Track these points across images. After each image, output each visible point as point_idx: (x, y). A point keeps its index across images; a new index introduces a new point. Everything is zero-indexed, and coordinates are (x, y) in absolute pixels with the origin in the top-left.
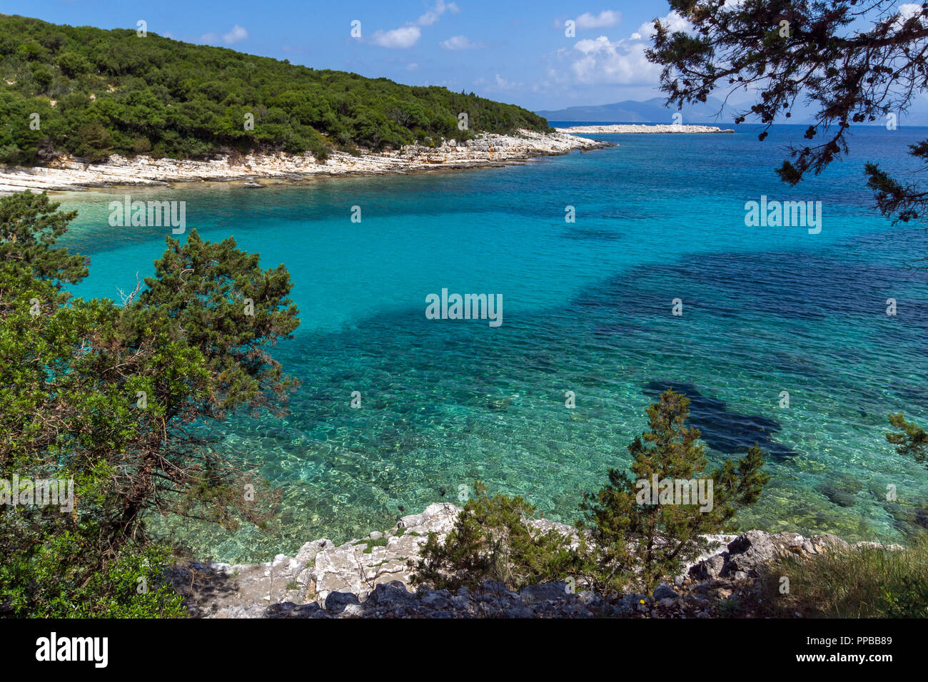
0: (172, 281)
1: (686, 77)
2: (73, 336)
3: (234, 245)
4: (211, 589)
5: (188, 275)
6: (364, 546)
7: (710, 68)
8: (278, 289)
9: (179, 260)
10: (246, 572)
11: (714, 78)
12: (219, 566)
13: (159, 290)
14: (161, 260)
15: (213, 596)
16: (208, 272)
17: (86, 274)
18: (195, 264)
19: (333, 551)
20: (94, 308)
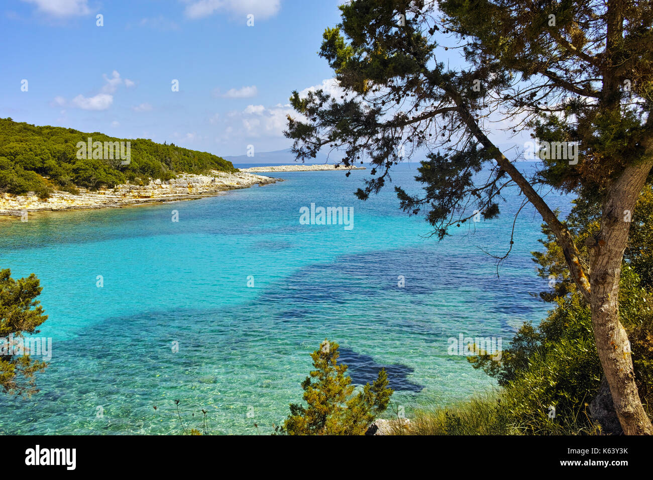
1: (307, 145)
7: (318, 139)
8: (30, 292)
11: (320, 145)
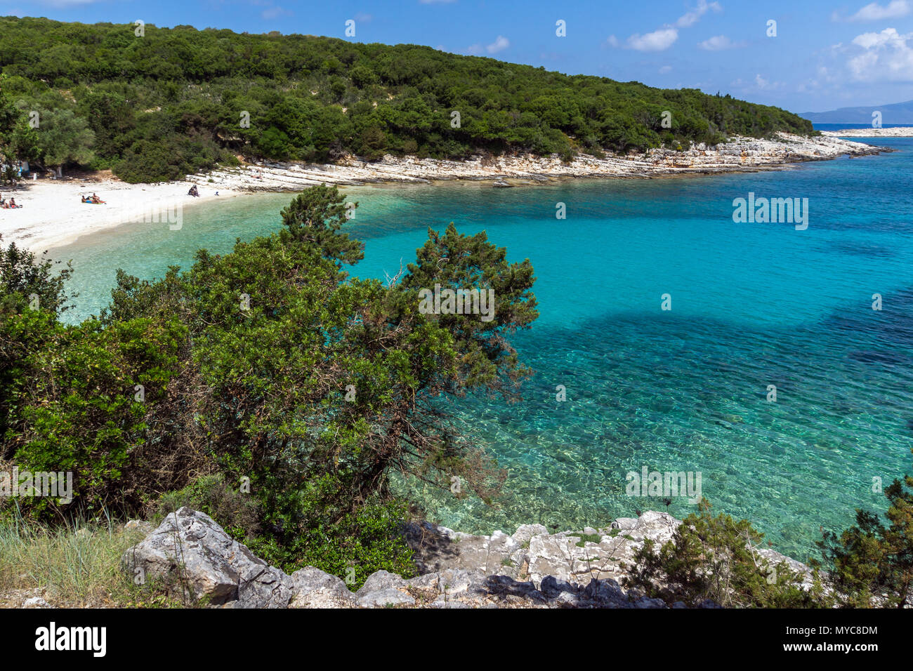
0: (430, 268)
2: (349, 309)
3: (484, 239)
4: (435, 549)
5: (444, 264)
6: (578, 539)
8: (522, 282)
9: (437, 249)
10: (466, 540)
12: (444, 530)
13: (419, 275)
14: (422, 248)
15: (437, 555)
16: (461, 262)
17: (362, 257)
18: (451, 254)
19: (547, 538)
20: (367, 286)
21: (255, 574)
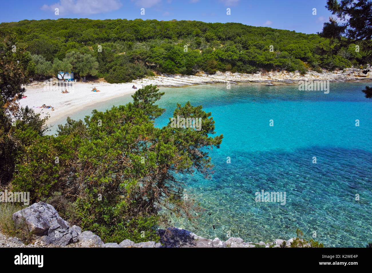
3: (201, 108)
10: (202, 240)
12: (192, 234)
21: (56, 227)
